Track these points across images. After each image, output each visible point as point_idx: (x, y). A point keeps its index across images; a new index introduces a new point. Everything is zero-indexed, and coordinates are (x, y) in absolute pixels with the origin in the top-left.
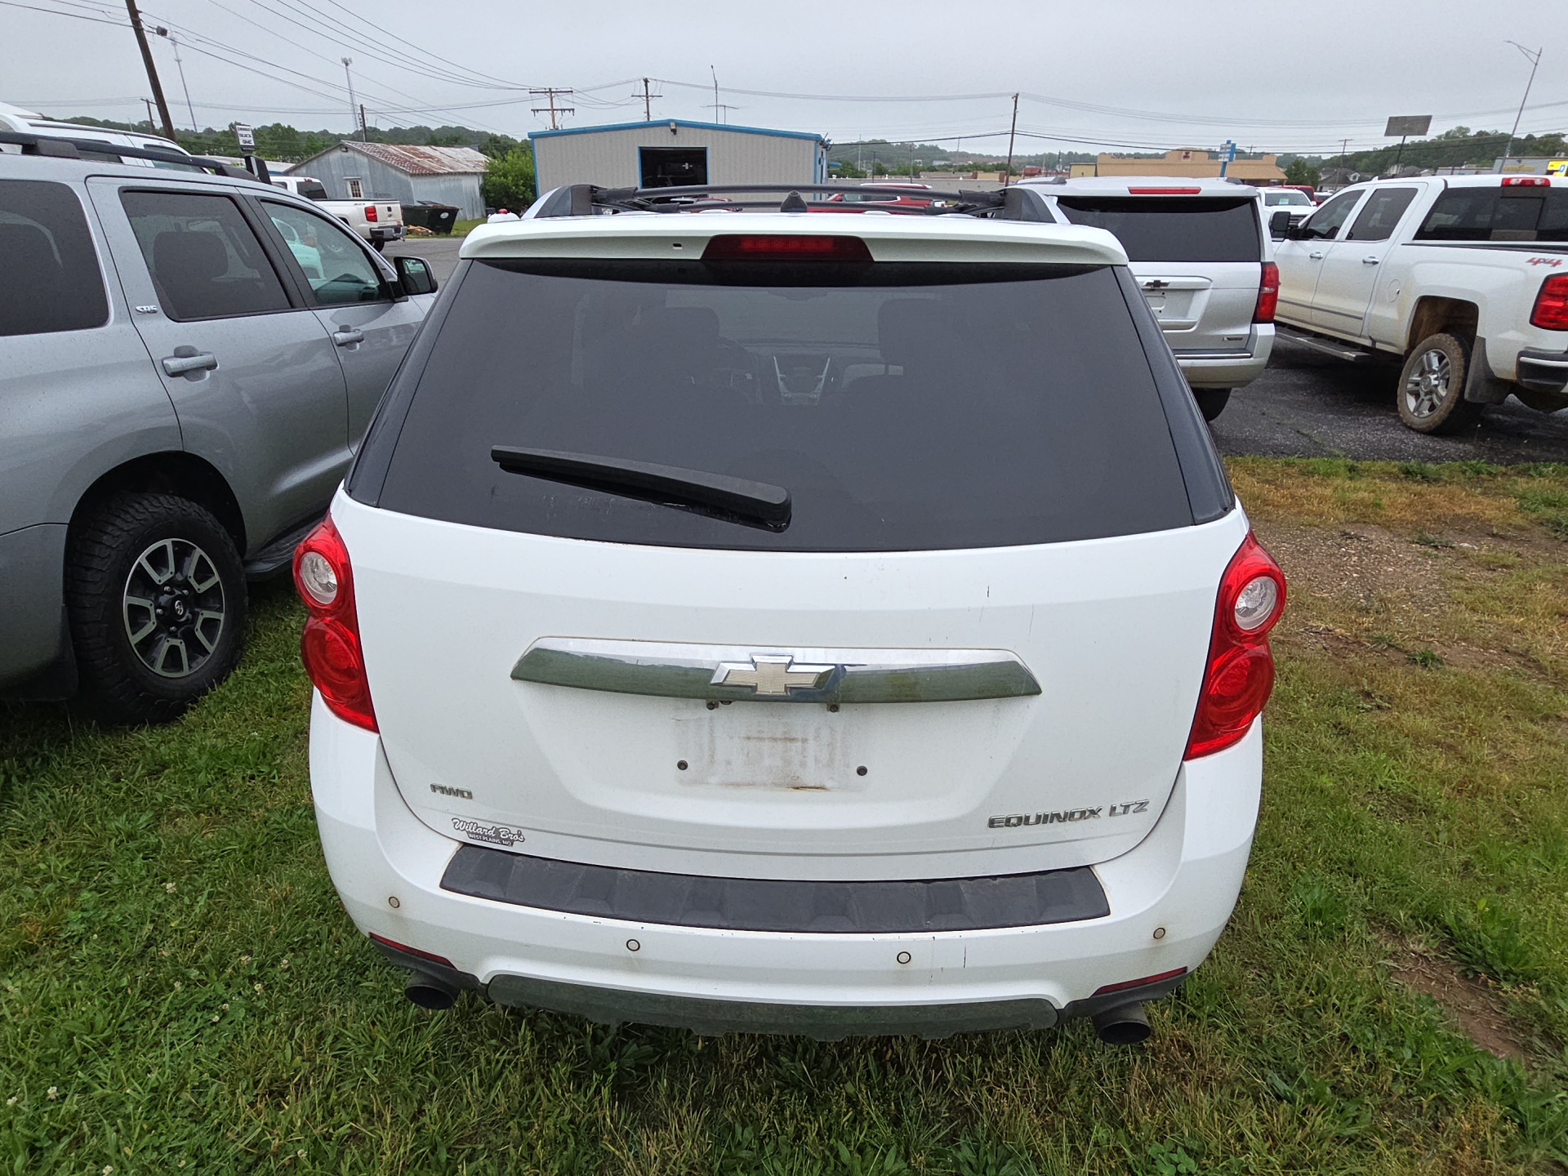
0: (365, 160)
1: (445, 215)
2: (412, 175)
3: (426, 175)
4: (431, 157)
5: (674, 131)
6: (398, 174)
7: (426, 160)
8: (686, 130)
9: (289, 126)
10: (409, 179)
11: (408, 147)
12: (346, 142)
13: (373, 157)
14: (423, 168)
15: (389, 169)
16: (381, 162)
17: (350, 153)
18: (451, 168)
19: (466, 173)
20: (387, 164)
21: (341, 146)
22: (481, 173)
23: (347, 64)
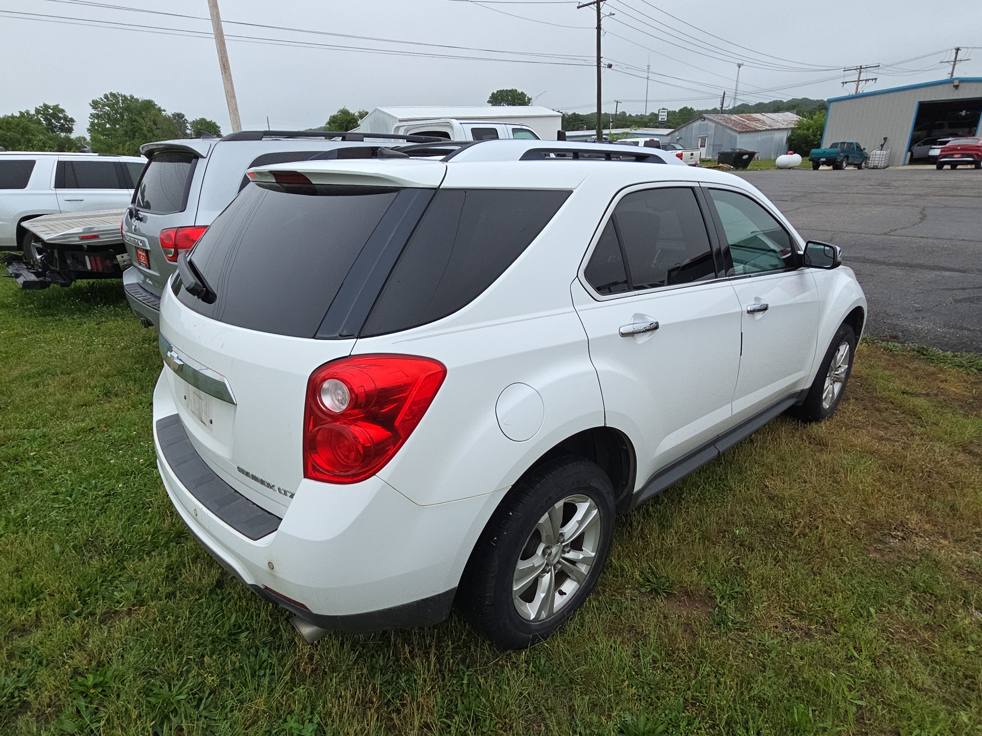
0: (714, 125)
1: (745, 157)
2: (740, 133)
3: (750, 131)
4: (759, 120)
5: (956, 87)
6: (732, 132)
7: (754, 123)
8: (968, 85)
9: (691, 108)
10: (737, 134)
11: (745, 115)
12: (705, 115)
13: (718, 123)
14: (749, 127)
15: (727, 129)
16: (723, 125)
17: (706, 122)
18: (769, 126)
19: (779, 129)
20: (726, 127)
21: (702, 117)
22: (791, 128)
23: (739, 67)
